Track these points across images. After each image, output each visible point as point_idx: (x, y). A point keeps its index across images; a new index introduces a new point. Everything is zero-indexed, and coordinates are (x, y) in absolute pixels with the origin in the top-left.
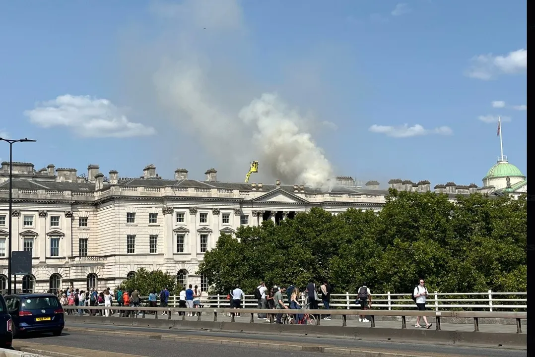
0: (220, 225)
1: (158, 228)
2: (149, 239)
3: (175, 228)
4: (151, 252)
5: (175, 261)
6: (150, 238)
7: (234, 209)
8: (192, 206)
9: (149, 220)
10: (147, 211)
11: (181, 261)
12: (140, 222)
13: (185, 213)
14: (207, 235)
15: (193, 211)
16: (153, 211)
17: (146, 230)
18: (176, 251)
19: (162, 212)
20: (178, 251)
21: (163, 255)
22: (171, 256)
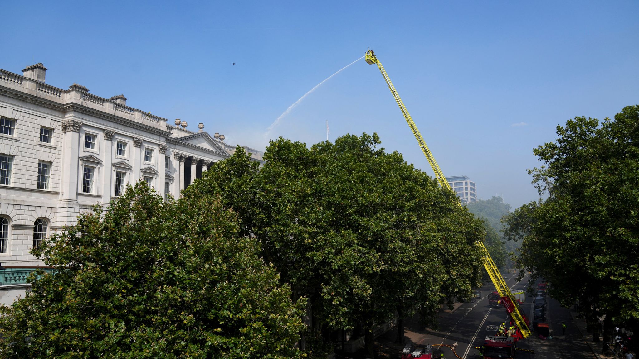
0: (142, 163)
1: (52, 151)
2: (37, 165)
3: (82, 154)
4: (38, 187)
5: (80, 205)
6: (40, 165)
7: (159, 145)
8: (110, 129)
9: (39, 135)
10: (36, 122)
11: (89, 206)
12: (24, 136)
13: (98, 136)
14: (125, 173)
15: (110, 136)
16: (47, 123)
17: (34, 152)
18: (80, 191)
19: (61, 128)
20: (84, 191)
21: (58, 194)
22: (74, 197)
